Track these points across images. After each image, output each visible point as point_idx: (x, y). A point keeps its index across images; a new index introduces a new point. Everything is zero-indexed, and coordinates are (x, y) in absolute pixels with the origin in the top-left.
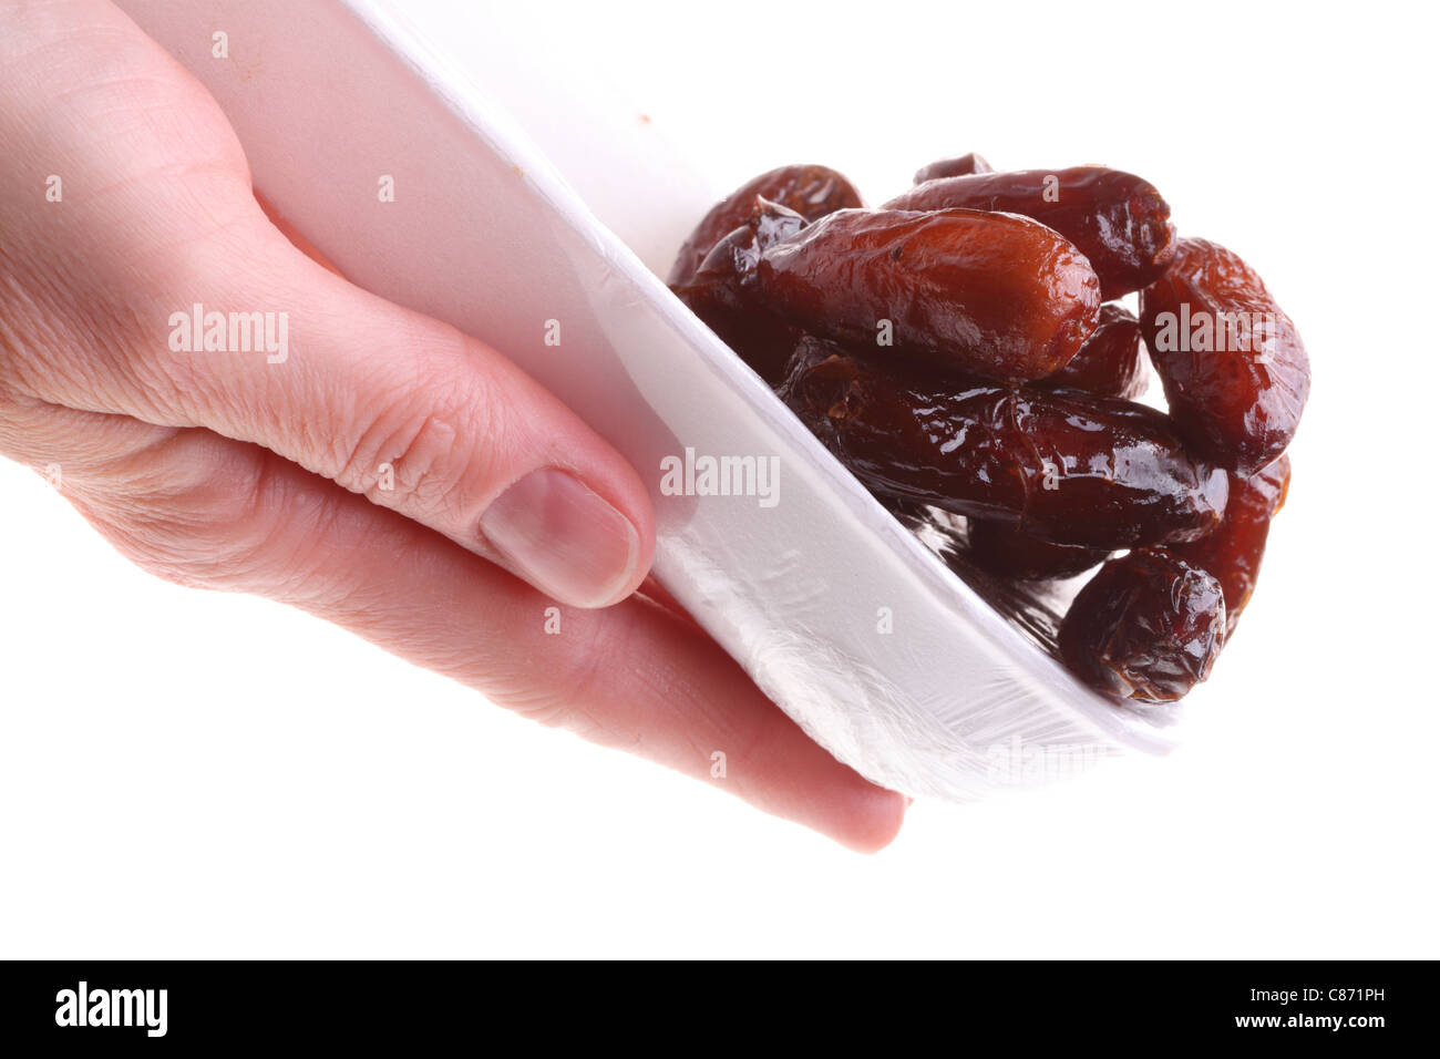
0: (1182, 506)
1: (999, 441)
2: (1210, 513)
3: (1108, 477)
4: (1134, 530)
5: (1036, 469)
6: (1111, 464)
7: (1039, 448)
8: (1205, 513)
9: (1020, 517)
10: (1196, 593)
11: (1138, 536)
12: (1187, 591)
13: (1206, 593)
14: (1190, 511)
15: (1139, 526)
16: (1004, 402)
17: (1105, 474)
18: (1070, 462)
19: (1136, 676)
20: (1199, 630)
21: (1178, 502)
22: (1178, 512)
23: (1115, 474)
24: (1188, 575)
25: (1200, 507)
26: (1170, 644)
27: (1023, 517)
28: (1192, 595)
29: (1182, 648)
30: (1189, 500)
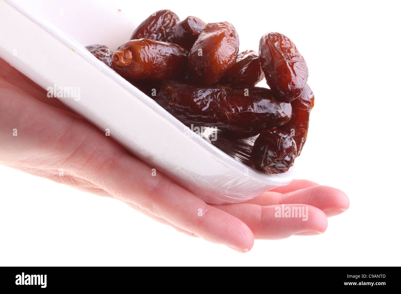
0: (277, 116)
1: (219, 105)
2: (286, 117)
3: (252, 111)
4: (264, 125)
5: (231, 112)
6: (253, 107)
7: (231, 106)
8: (285, 117)
9: (228, 126)
10: (285, 143)
11: (265, 127)
12: (282, 143)
13: (289, 142)
14: (280, 117)
15: (265, 124)
16: (220, 93)
17: (251, 110)
18: (240, 109)
19: (272, 168)
20: (287, 153)
21: (276, 115)
22: (276, 118)
23: (255, 109)
24: (282, 138)
25: (283, 115)
26: (279, 159)
27: (229, 126)
28: (283, 144)
29: (283, 159)
30: (279, 114)
